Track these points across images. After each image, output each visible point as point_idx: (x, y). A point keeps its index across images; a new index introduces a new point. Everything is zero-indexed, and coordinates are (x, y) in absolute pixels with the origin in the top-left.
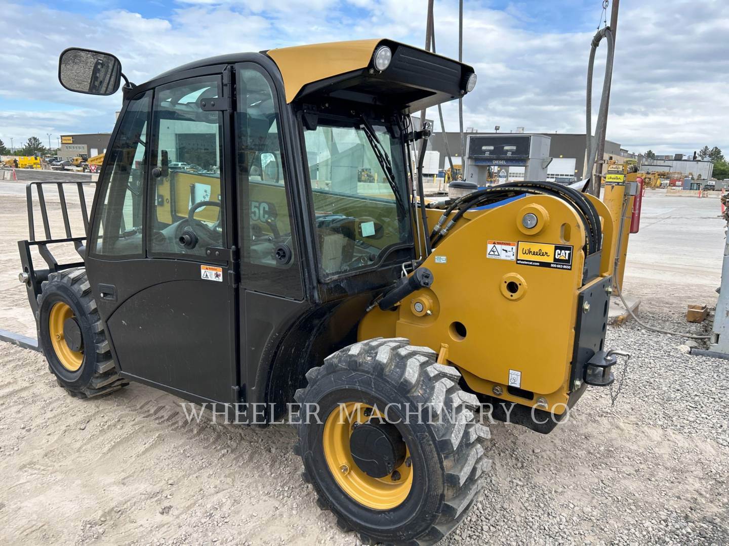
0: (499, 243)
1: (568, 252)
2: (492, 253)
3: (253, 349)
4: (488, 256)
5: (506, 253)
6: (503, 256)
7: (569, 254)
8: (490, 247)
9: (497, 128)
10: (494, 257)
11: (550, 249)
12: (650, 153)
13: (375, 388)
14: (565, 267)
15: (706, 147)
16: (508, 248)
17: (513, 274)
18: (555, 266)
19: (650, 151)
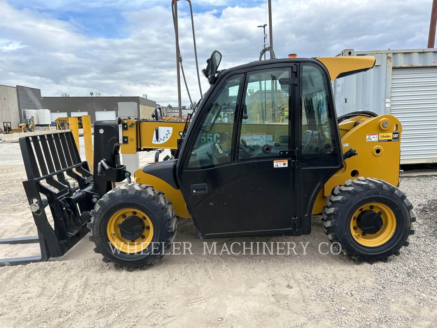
0: (371, 135)
1: (397, 135)
2: (369, 139)
3: (306, 196)
4: (367, 141)
5: (374, 138)
6: (373, 140)
7: (398, 135)
8: (367, 137)
9: (92, 94)
10: (369, 141)
11: (391, 134)
12: (169, 106)
13: (381, 194)
14: (397, 140)
15: (195, 102)
16: (375, 136)
17: (377, 146)
18: (393, 140)
19: (169, 105)
